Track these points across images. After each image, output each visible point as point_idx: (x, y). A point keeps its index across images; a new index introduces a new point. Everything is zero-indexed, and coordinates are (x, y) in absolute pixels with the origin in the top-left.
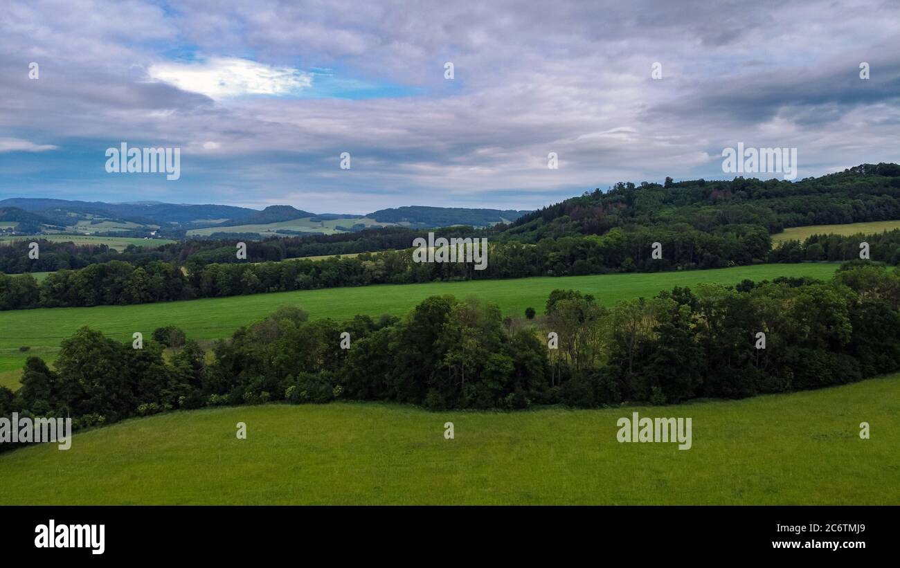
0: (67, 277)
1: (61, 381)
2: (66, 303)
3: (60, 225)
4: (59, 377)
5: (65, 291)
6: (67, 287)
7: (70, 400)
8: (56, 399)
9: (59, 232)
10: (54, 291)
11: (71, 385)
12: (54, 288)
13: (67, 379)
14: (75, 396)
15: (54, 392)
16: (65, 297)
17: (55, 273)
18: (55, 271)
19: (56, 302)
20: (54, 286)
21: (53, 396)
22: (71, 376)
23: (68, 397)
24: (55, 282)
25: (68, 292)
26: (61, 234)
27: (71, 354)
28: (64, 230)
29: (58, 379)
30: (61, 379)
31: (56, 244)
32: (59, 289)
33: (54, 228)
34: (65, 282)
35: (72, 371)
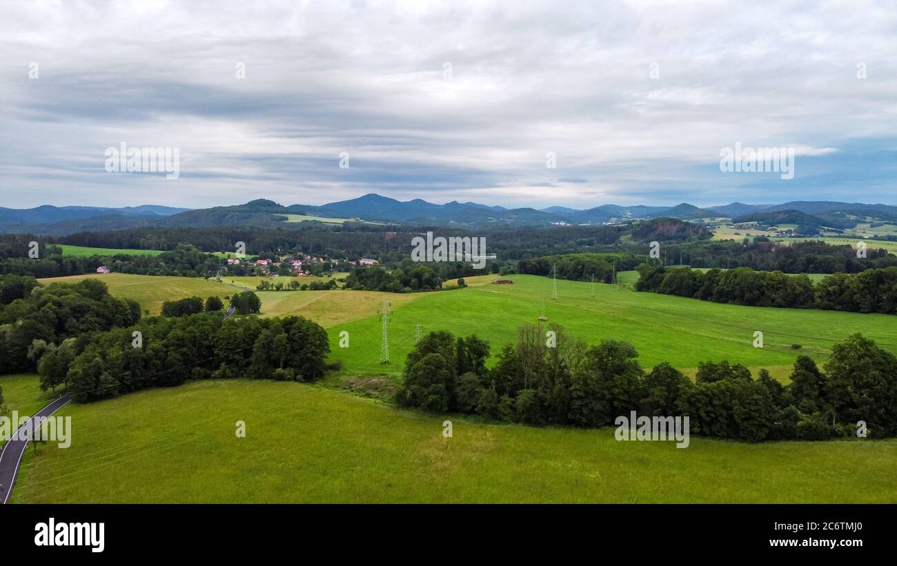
0: (843, 281)
1: (829, 384)
2: (840, 306)
3: (839, 228)
4: (828, 380)
5: (840, 295)
6: (842, 291)
7: (837, 406)
8: (823, 401)
9: (837, 234)
10: (828, 293)
11: (840, 390)
12: (829, 291)
13: (836, 384)
14: (842, 403)
15: (822, 394)
16: (839, 300)
17: (831, 275)
18: (831, 273)
19: (830, 305)
20: (830, 289)
21: (821, 398)
22: (840, 382)
23: (835, 402)
24: (830, 285)
25: (842, 296)
26: (839, 237)
27: (841, 359)
28: (843, 232)
29: (826, 382)
30: (830, 383)
31: (834, 246)
32: (834, 292)
33: (832, 231)
34: (840, 285)
35: (842, 377)
